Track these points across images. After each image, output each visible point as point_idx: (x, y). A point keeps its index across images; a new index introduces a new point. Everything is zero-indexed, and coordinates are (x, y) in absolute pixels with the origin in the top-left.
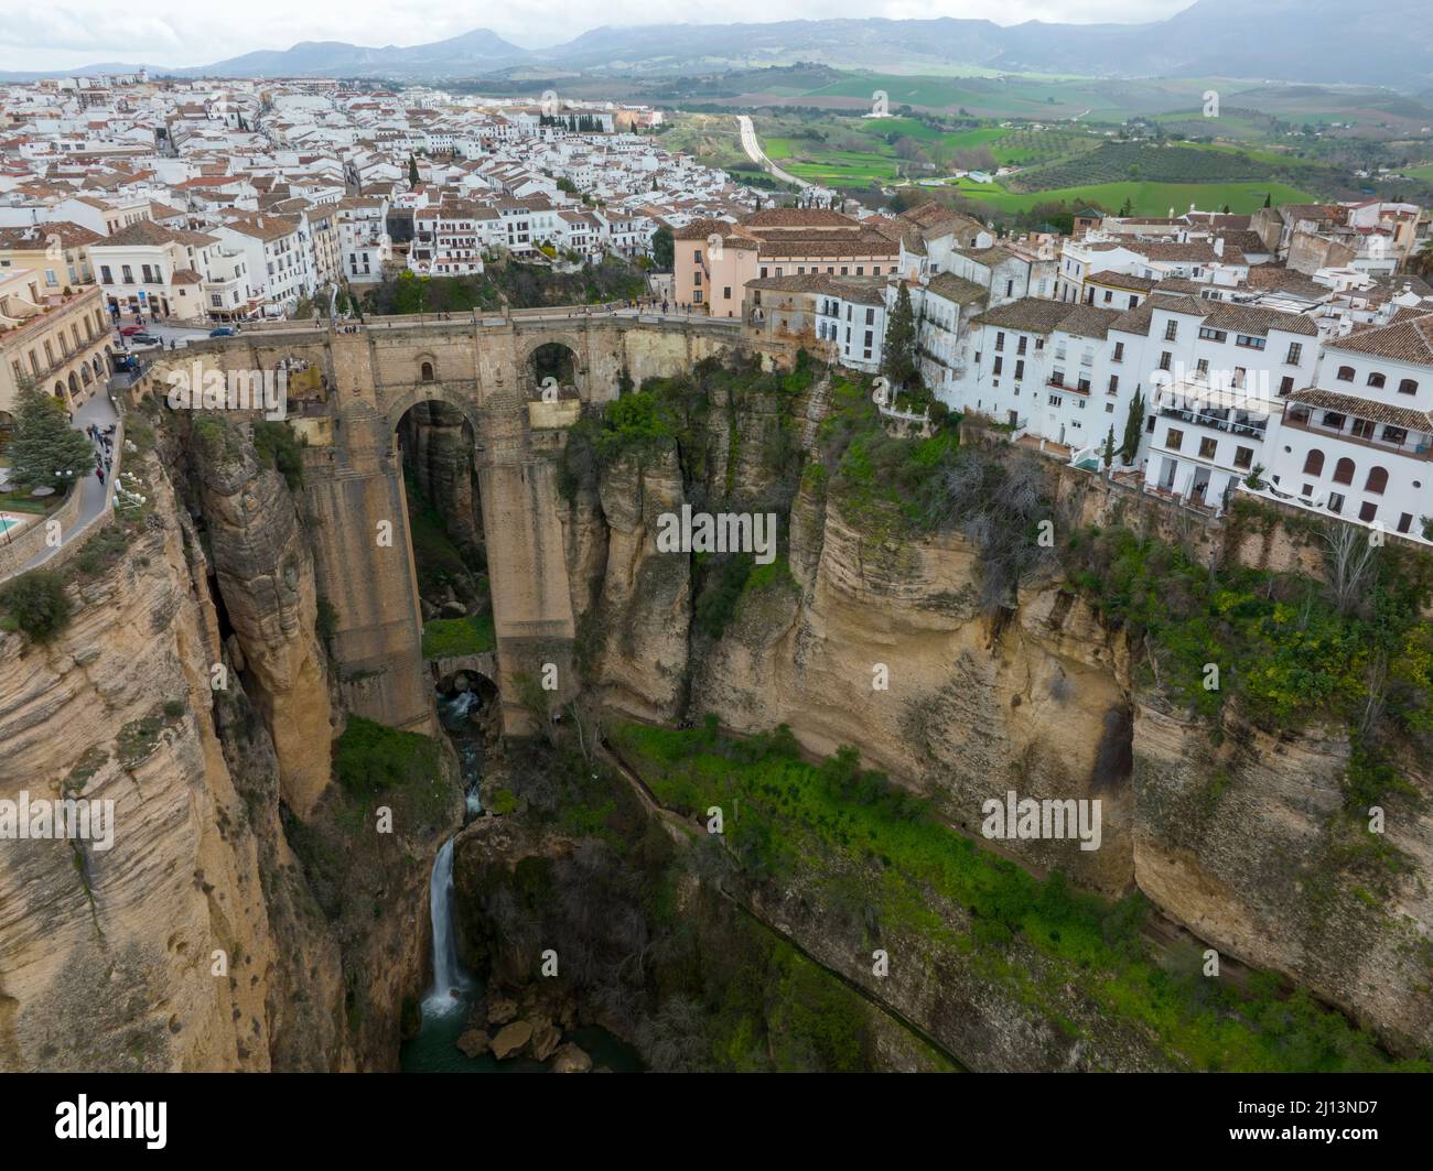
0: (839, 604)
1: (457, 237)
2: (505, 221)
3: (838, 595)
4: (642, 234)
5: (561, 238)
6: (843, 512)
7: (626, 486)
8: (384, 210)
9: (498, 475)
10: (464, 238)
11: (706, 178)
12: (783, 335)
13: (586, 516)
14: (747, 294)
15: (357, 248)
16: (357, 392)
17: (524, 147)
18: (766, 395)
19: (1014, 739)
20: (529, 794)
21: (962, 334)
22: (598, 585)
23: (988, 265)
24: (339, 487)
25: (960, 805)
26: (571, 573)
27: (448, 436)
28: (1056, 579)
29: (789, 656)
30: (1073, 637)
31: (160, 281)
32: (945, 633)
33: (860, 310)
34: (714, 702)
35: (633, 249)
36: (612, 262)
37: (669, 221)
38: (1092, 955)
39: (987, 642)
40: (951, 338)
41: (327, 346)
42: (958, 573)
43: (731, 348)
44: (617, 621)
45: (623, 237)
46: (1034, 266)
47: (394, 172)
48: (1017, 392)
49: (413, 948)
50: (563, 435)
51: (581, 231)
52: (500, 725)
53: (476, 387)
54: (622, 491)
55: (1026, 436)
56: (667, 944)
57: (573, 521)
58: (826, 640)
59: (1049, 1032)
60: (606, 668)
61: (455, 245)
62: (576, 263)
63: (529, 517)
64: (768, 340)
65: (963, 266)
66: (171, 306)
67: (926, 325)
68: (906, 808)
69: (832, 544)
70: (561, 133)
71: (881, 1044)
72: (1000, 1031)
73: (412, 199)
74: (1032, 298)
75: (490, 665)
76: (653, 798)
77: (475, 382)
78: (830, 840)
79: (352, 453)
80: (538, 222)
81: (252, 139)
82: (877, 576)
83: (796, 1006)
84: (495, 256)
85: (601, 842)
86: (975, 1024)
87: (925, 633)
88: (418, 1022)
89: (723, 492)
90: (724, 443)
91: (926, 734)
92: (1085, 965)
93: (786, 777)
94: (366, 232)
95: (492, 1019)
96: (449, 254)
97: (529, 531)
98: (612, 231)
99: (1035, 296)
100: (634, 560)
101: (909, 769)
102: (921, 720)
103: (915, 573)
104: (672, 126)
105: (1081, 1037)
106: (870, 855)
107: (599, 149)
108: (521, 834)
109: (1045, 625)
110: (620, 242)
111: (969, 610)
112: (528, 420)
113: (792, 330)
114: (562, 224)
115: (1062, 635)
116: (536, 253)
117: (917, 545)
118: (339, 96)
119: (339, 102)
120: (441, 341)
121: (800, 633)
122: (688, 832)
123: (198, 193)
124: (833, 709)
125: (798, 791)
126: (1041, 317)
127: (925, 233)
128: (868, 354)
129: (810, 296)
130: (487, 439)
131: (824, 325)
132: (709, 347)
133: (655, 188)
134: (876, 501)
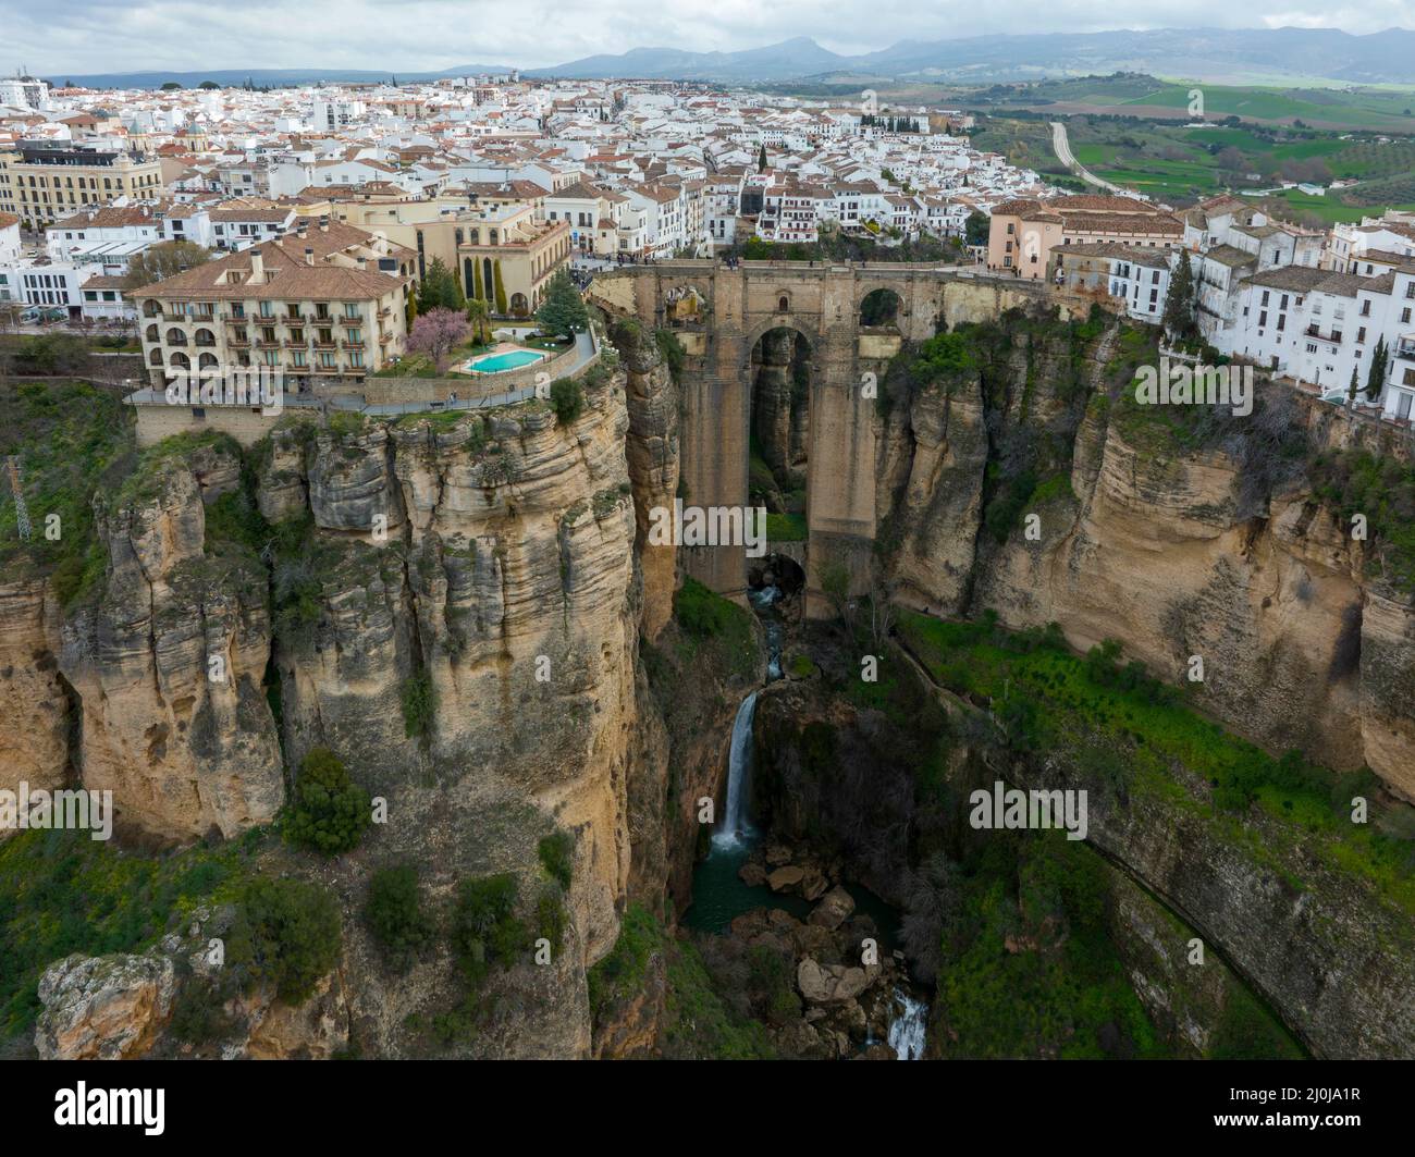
0: (1113, 513)
1: (798, 212)
2: (839, 200)
3: (1112, 506)
4: (957, 219)
5: (884, 218)
6: (1122, 432)
7: (935, 407)
8: (740, 188)
9: (828, 392)
10: (804, 212)
11: (1016, 178)
12: (1080, 291)
13: (897, 433)
14: (1052, 256)
15: (717, 216)
16: (729, 315)
17: (844, 144)
18: (1062, 340)
19: (1263, 636)
20: (825, 664)
21: (1232, 291)
22: (900, 494)
23: (1258, 237)
24: (705, 388)
25: (1211, 697)
26: (878, 482)
27: (775, 373)
28: (1303, 492)
29: (1065, 562)
30: (1316, 542)
31: (590, 225)
32: (1206, 541)
33: (1148, 272)
34: (994, 601)
35: (947, 231)
36: (928, 240)
37: (981, 209)
38: (1321, 821)
39: (1242, 550)
40: (1223, 294)
41: (712, 278)
42: (1220, 487)
43: (1034, 301)
44: (914, 524)
45: (939, 220)
46: (1299, 240)
47: (746, 158)
48: (1279, 340)
49: (713, 779)
50: (886, 363)
51: (902, 213)
52: (802, 611)
53: (819, 320)
54: (931, 412)
55: (1285, 377)
56: (934, 808)
57: (885, 437)
58: (1100, 546)
59: (1277, 886)
60: (900, 566)
61: (796, 218)
62: (896, 238)
63: (849, 430)
64: (1066, 294)
65: (1238, 239)
66: (595, 243)
67: (1204, 285)
68: (1162, 693)
69: (1110, 460)
70: (879, 133)
71: (1122, 908)
72: (1233, 889)
73: (763, 179)
74: (1297, 266)
75: (801, 553)
76: (933, 679)
77: (820, 314)
78: (1090, 719)
79: (719, 362)
80: (866, 203)
81: (614, 130)
82: (1148, 486)
83: (1048, 862)
84: (828, 229)
85: (882, 715)
86: (1211, 883)
87: (1187, 540)
88: (708, 849)
89: (1017, 419)
90: (1022, 378)
91: (1184, 632)
92: (1314, 829)
93: (1054, 666)
94: (725, 204)
95: (770, 859)
96: (790, 225)
97: (848, 441)
98: (929, 214)
99: (1300, 264)
100: (934, 472)
101: (1167, 664)
102: (1181, 621)
103: (1181, 485)
104: (984, 130)
105: (1306, 890)
106: (1126, 732)
107: (915, 148)
108: (813, 698)
109: (1293, 531)
110: (936, 224)
111: (1227, 520)
112: (857, 349)
113: (1088, 287)
114: (888, 206)
115: (1307, 540)
116: (861, 229)
117: (1185, 462)
118: (681, 95)
119: (681, 100)
120: (798, 281)
121: (1077, 540)
122: (961, 707)
123: (601, 166)
124: (1102, 611)
125: (1064, 678)
126: (1304, 280)
127: (1207, 213)
128: (1152, 308)
129: (1105, 260)
130: (823, 361)
131: (1116, 284)
132: (1015, 299)
133: (966, 184)
134: (1152, 424)
